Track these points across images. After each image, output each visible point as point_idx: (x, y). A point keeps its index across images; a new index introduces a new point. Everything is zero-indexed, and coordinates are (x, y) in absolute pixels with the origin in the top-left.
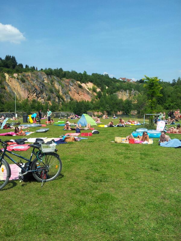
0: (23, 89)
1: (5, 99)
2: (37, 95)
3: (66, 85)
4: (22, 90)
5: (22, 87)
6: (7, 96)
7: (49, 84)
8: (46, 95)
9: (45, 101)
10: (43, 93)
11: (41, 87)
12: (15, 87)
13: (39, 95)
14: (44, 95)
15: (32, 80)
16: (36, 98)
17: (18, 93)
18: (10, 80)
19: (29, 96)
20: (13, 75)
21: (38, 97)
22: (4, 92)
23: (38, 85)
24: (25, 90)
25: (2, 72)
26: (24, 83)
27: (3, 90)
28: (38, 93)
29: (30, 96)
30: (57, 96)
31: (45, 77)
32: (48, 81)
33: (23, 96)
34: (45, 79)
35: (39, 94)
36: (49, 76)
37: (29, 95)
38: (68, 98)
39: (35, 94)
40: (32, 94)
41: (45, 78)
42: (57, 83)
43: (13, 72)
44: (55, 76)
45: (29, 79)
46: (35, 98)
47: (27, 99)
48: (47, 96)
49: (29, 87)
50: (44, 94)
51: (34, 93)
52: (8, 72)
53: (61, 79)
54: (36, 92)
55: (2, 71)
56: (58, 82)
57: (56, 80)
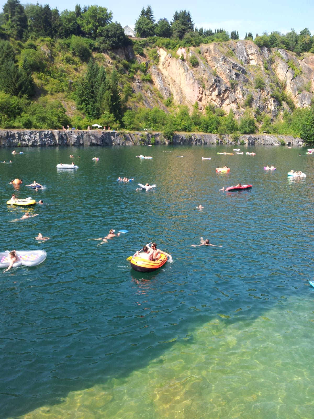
0: (191, 81)
1: (143, 105)
2: (219, 94)
3: (308, 68)
4: (188, 85)
5: (188, 77)
6: (150, 98)
7: (260, 69)
8: (243, 95)
9: (238, 107)
10: (237, 90)
11: (234, 77)
12: (174, 79)
13: (226, 95)
14: (239, 94)
15: (215, 59)
16: (216, 103)
17: (179, 91)
18: (167, 64)
19: (200, 96)
20: (176, 51)
21: (223, 100)
22: (146, 88)
23: (225, 70)
24: (194, 83)
25: (155, 47)
26: (196, 69)
27: (147, 85)
28: (224, 89)
29: (203, 98)
30: (272, 96)
31: (252, 52)
32: (258, 61)
33: (190, 97)
34: (251, 57)
35: (225, 91)
36: (266, 49)
37: (202, 94)
38: (306, 103)
39: (216, 93)
40: (208, 93)
41: (252, 54)
42: (282, 66)
43: (178, 46)
44: (282, 48)
45: (209, 59)
46: (215, 101)
47: (197, 103)
48: (245, 97)
49: (204, 76)
50: (238, 92)
51: (214, 90)
52: (167, 46)
53: (298, 54)
54: (219, 86)
55: (153, 45)
56: (287, 62)
57: (282, 58)
